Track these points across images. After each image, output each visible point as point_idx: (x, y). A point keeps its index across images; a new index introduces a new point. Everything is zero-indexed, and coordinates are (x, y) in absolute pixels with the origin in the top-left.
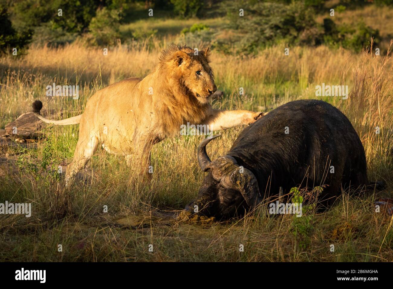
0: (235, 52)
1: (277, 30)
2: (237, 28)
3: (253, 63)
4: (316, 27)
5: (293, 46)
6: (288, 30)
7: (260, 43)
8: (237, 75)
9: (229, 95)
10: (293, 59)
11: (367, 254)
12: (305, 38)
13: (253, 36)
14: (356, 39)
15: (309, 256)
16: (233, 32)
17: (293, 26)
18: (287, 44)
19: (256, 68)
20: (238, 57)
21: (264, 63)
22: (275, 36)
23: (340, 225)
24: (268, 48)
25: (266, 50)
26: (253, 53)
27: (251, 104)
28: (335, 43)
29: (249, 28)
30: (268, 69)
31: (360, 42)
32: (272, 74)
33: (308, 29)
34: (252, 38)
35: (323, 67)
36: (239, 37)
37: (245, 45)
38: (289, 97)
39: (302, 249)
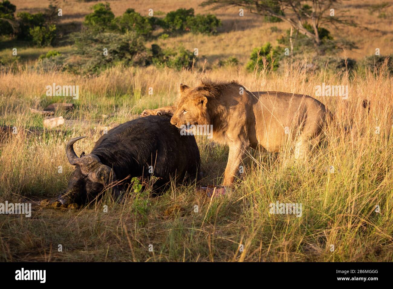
0: (82, 72)
1: (115, 54)
2: (83, 54)
3: (97, 81)
4: (146, 51)
5: (128, 67)
6: (124, 54)
7: (102, 65)
8: (84, 90)
9: (79, 106)
10: (129, 77)
11: (192, 229)
12: (138, 60)
13: (96, 59)
14: (178, 60)
15: (147, 231)
16: (80, 57)
17: (128, 50)
18: (124, 65)
19: (99, 85)
20: (85, 76)
21: (106, 80)
22: (114, 59)
23: (170, 207)
24: (109, 69)
25: (107, 71)
26: (96, 73)
27: (96, 113)
28: (161, 63)
29: (93, 53)
30: (108, 85)
31: (180, 62)
32: (112, 89)
33: (139, 53)
34: (95, 61)
35: (152, 83)
36: (85, 61)
37: (90, 67)
38: (126, 107)
39: (141, 226)
